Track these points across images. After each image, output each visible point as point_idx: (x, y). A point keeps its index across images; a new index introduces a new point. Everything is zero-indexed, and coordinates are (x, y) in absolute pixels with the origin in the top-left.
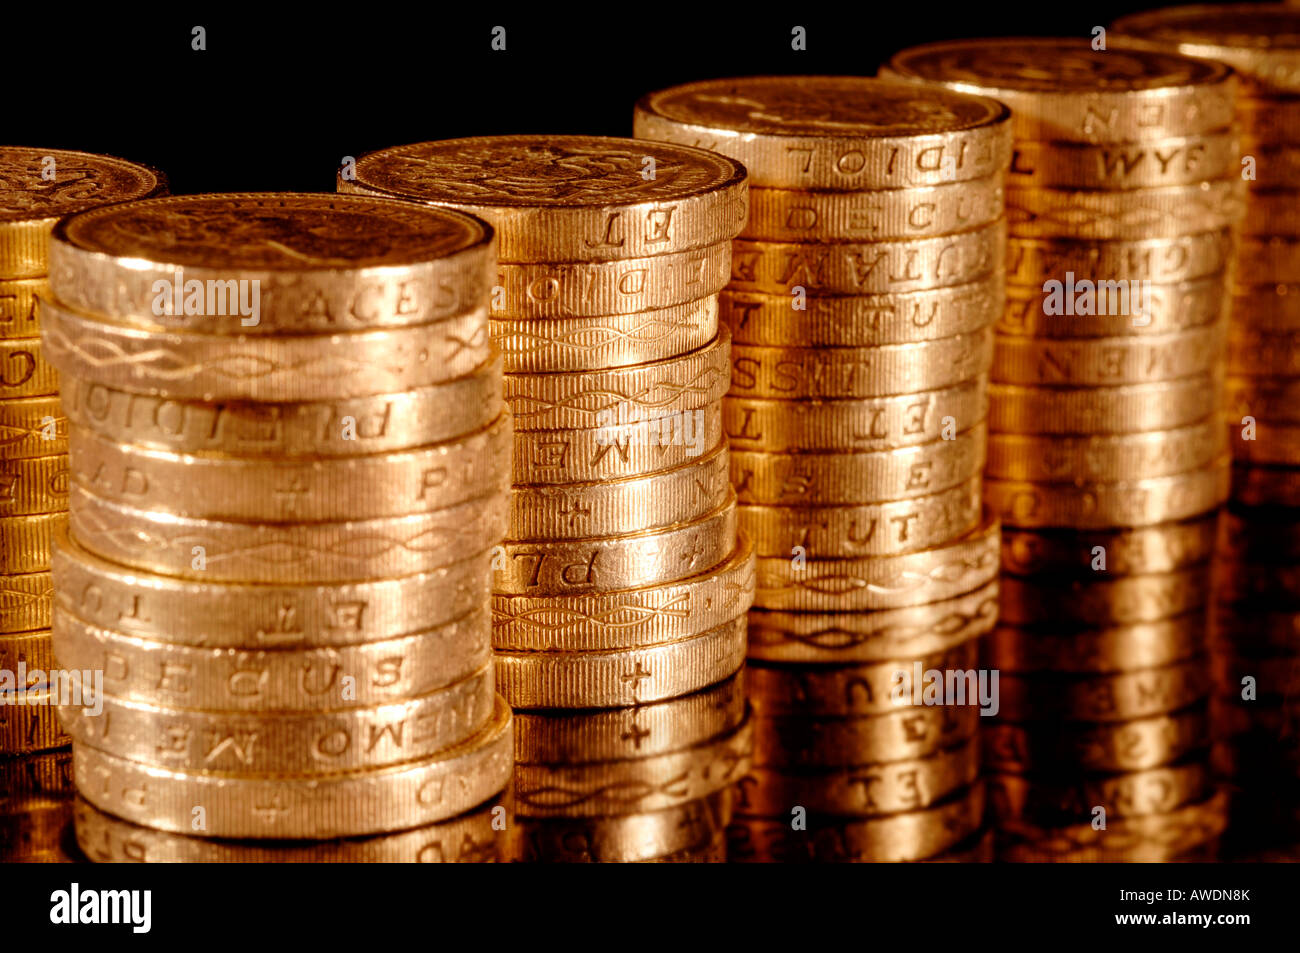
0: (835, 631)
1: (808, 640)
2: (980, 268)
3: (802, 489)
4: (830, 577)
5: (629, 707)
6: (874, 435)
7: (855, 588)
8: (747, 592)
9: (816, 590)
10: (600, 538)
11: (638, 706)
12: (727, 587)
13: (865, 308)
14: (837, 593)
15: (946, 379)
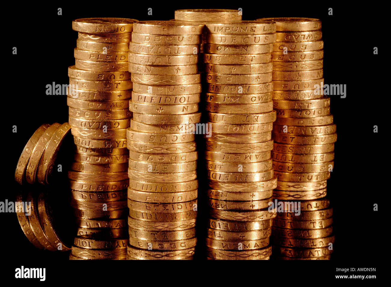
0: (298, 195)
1: (293, 196)
2: (332, 132)
3: (302, 170)
4: (297, 185)
5: (251, 201)
6: (315, 161)
7: (301, 187)
8: (275, 185)
9: (294, 187)
10: (248, 173)
11: (253, 201)
12: (271, 183)
13: (313, 138)
14: (298, 188)
15: (326, 151)
